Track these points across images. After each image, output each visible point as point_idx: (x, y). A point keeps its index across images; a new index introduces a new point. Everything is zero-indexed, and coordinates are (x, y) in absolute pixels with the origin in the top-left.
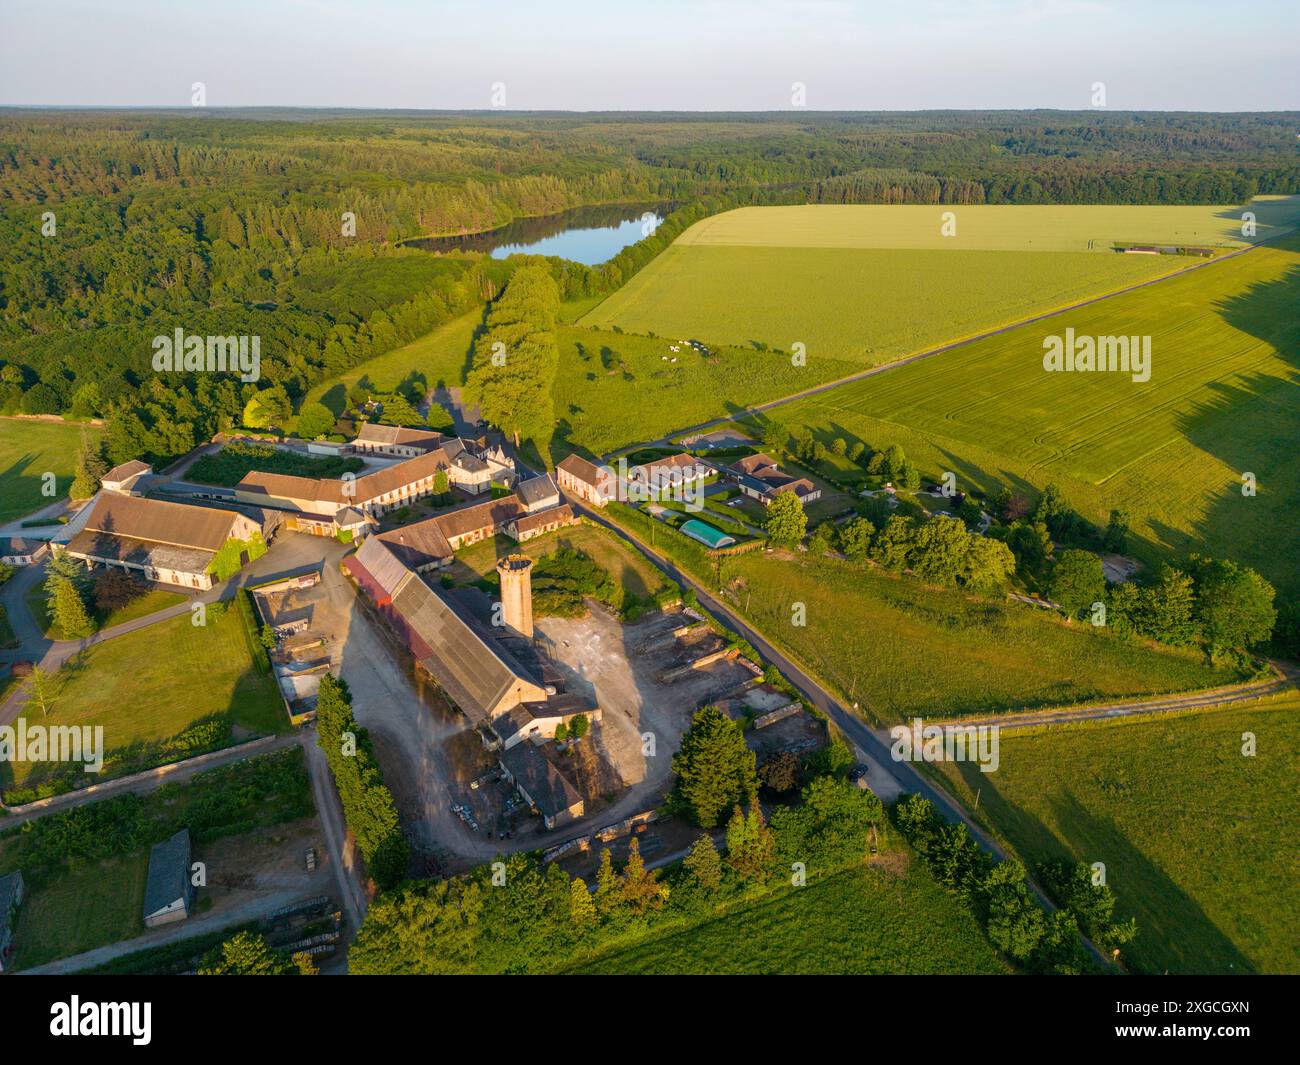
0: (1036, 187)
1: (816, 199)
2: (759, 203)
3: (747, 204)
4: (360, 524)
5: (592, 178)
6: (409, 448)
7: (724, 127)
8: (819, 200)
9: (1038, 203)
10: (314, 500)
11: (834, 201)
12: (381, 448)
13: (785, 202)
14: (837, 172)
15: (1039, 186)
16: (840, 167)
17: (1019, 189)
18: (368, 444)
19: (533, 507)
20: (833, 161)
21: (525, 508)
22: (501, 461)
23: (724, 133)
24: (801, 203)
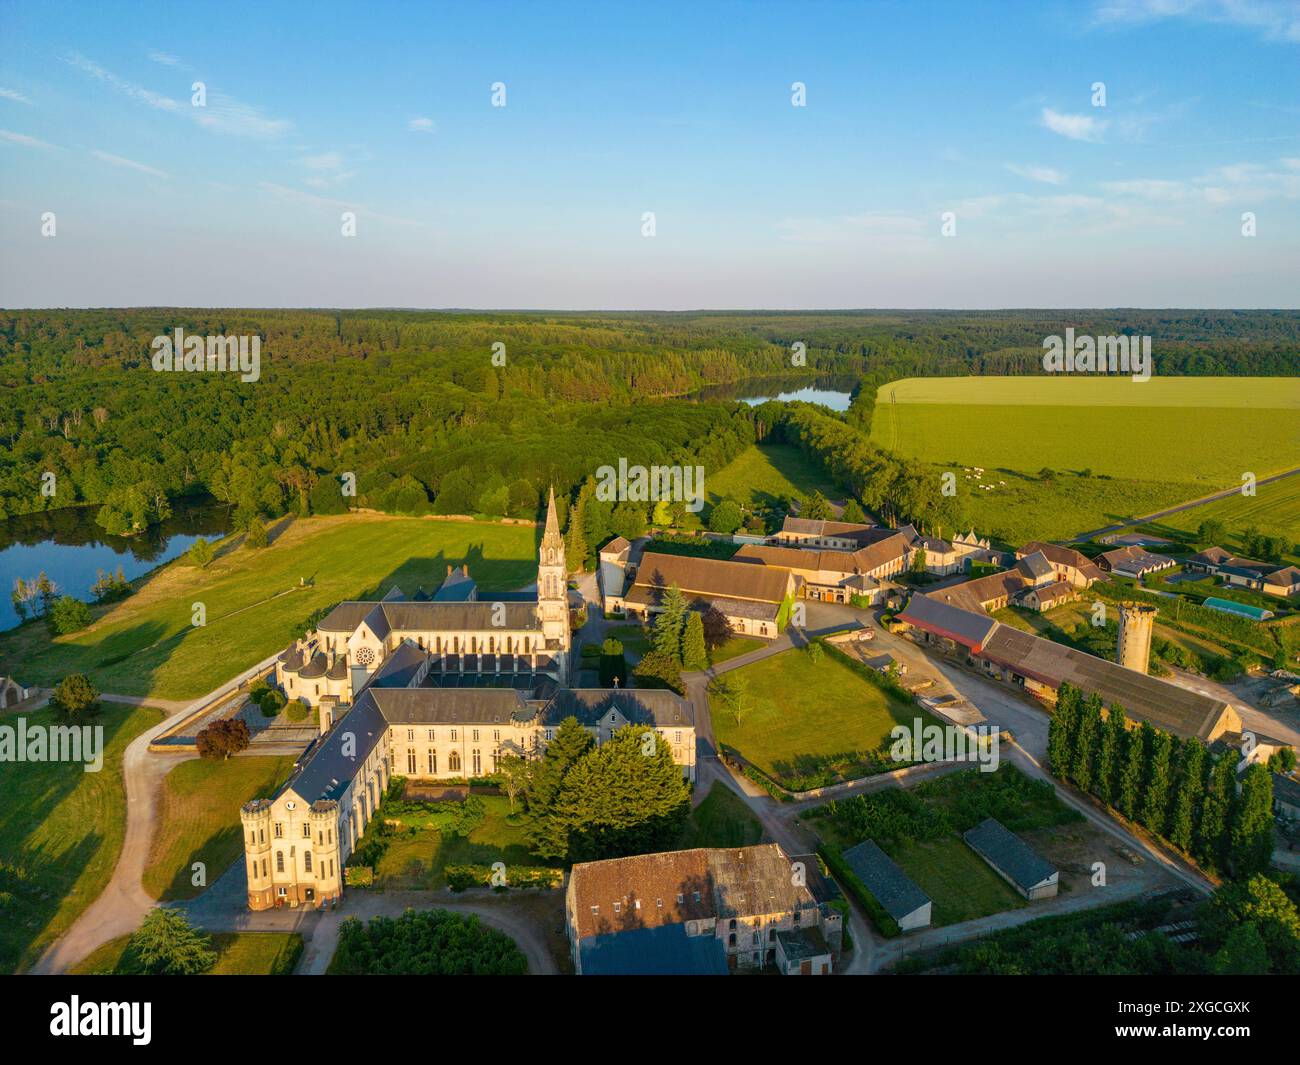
0: (1210, 360)
1: (979, 372)
2: (923, 374)
3: (911, 376)
4: (876, 591)
5: (756, 353)
6: (837, 540)
7: (832, 320)
8: (982, 372)
9: (1213, 375)
10: (817, 569)
11: (998, 374)
12: (806, 540)
13: (948, 374)
14: (974, 352)
15: (1212, 359)
16: (977, 348)
17: (1191, 362)
18: (793, 536)
19: (1042, 579)
20: (969, 344)
21: (1029, 582)
22: (974, 543)
23: (835, 324)
24: (964, 375)
